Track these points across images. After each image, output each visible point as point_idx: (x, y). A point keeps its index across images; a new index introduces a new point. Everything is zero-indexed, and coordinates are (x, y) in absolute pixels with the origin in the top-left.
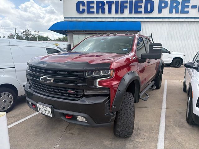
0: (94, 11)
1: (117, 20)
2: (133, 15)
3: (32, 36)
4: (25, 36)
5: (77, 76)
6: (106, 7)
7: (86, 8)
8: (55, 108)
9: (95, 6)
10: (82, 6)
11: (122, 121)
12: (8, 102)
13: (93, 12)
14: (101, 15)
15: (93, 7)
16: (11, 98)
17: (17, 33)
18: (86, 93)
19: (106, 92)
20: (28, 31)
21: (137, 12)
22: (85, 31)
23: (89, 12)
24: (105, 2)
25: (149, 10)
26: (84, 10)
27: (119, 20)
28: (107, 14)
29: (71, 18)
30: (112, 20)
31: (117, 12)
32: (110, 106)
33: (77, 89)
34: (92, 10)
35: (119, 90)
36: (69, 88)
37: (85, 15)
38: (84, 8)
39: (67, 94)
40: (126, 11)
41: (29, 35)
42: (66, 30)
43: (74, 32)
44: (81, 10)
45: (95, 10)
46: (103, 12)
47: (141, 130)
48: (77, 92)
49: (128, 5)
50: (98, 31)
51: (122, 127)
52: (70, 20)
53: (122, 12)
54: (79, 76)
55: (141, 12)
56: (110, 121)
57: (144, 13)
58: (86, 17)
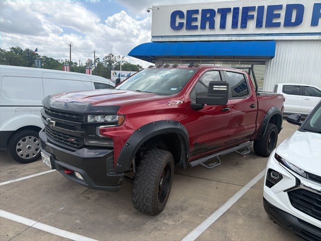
0: (197, 26)
1: (234, 38)
2: (264, 30)
3: (118, 64)
4: (108, 63)
5: (77, 120)
6: (218, 19)
7: (184, 21)
8: (56, 159)
9: (199, 17)
10: (179, 18)
11: (138, 188)
12: (33, 149)
13: (196, 28)
14: (208, 31)
15: (196, 19)
16: (38, 145)
17: (99, 59)
18: (87, 144)
19: (111, 144)
20: (113, 56)
21: (270, 25)
22: (182, 57)
23: (190, 27)
24: (216, 11)
25: (293, 20)
26: (181, 25)
27: (238, 39)
28: (217, 30)
29: (162, 37)
30: (226, 38)
31: (235, 25)
32: (114, 163)
33: (77, 137)
34: (194, 24)
35: (127, 143)
36: (70, 135)
37: (184, 32)
38: (182, 21)
39: (68, 142)
40: (251, 24)
41: (113, 63)
42: (154, 57)
43: (164, 59)
44: (177, 25)
45: (198, 24)
46: (212, 27)
47: (182, 210)
48: (78, 141)
49: (255, 14)
50: (202, 56)
51: (137, 197)
52: (160, 40)
53: (244, 26)
54: (79, 120)
55: (278, 25)
56: (119, 183)
57: (284, 26)
58: (185, 35)
